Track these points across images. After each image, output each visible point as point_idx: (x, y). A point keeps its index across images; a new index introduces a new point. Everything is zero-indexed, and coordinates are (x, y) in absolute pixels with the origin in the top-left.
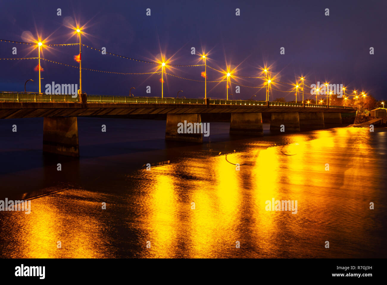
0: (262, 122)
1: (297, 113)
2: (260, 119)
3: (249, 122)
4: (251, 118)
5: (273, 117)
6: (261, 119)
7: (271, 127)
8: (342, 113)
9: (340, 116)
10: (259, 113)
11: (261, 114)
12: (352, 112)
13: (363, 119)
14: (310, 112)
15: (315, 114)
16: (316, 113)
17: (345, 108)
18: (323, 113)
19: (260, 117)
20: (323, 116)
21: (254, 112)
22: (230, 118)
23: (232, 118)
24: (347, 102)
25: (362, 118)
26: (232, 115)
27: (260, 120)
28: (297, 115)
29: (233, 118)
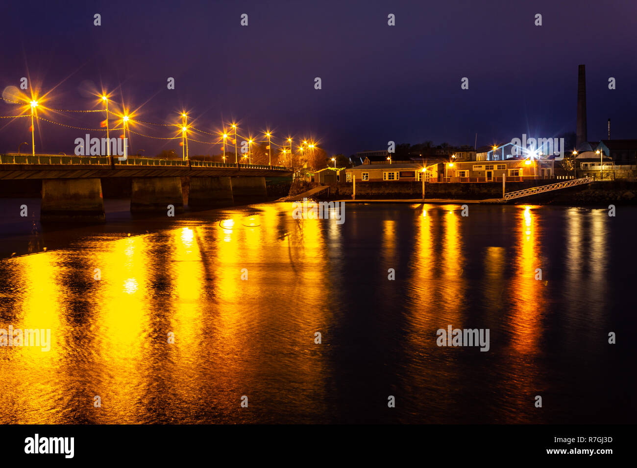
0: (101, 196)
1: (177, 178)
2: (99, 191)
3: (76, 196)
4: (81, 188)
5: (136, 187)
6: (101, 191)
7: (132, 205)
8: (266, 177)
9: (264, 182)
10: (95, 180)
11: (99, 181)
12: (286, 175)
13: (302, 188)
14: (209, 177)
15: (216, 179)
16: (218, 177)
17: (271, 169)
18: (230, 178)
19: (98, 186)
20: (231, 183)
21: (84, 176)
22: (40, 189)
23: (44, 190)
24: (287, 158)
25: (301, 185)
26: (43, 184)
27: (98, 193)
28: (178, 182)
29: (47, 189)
